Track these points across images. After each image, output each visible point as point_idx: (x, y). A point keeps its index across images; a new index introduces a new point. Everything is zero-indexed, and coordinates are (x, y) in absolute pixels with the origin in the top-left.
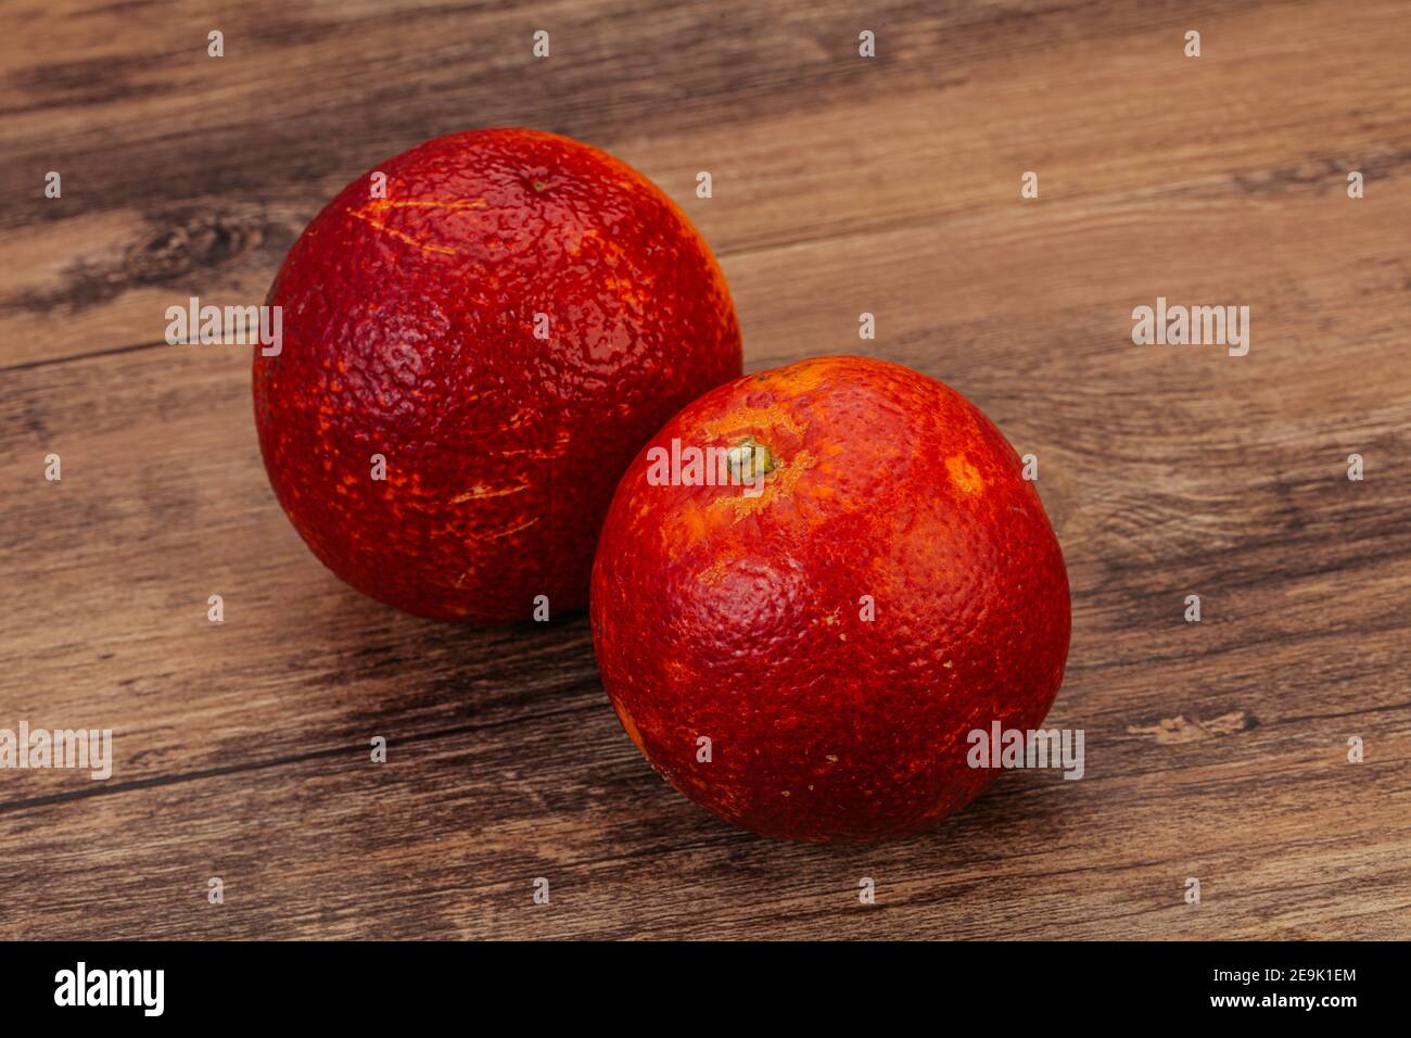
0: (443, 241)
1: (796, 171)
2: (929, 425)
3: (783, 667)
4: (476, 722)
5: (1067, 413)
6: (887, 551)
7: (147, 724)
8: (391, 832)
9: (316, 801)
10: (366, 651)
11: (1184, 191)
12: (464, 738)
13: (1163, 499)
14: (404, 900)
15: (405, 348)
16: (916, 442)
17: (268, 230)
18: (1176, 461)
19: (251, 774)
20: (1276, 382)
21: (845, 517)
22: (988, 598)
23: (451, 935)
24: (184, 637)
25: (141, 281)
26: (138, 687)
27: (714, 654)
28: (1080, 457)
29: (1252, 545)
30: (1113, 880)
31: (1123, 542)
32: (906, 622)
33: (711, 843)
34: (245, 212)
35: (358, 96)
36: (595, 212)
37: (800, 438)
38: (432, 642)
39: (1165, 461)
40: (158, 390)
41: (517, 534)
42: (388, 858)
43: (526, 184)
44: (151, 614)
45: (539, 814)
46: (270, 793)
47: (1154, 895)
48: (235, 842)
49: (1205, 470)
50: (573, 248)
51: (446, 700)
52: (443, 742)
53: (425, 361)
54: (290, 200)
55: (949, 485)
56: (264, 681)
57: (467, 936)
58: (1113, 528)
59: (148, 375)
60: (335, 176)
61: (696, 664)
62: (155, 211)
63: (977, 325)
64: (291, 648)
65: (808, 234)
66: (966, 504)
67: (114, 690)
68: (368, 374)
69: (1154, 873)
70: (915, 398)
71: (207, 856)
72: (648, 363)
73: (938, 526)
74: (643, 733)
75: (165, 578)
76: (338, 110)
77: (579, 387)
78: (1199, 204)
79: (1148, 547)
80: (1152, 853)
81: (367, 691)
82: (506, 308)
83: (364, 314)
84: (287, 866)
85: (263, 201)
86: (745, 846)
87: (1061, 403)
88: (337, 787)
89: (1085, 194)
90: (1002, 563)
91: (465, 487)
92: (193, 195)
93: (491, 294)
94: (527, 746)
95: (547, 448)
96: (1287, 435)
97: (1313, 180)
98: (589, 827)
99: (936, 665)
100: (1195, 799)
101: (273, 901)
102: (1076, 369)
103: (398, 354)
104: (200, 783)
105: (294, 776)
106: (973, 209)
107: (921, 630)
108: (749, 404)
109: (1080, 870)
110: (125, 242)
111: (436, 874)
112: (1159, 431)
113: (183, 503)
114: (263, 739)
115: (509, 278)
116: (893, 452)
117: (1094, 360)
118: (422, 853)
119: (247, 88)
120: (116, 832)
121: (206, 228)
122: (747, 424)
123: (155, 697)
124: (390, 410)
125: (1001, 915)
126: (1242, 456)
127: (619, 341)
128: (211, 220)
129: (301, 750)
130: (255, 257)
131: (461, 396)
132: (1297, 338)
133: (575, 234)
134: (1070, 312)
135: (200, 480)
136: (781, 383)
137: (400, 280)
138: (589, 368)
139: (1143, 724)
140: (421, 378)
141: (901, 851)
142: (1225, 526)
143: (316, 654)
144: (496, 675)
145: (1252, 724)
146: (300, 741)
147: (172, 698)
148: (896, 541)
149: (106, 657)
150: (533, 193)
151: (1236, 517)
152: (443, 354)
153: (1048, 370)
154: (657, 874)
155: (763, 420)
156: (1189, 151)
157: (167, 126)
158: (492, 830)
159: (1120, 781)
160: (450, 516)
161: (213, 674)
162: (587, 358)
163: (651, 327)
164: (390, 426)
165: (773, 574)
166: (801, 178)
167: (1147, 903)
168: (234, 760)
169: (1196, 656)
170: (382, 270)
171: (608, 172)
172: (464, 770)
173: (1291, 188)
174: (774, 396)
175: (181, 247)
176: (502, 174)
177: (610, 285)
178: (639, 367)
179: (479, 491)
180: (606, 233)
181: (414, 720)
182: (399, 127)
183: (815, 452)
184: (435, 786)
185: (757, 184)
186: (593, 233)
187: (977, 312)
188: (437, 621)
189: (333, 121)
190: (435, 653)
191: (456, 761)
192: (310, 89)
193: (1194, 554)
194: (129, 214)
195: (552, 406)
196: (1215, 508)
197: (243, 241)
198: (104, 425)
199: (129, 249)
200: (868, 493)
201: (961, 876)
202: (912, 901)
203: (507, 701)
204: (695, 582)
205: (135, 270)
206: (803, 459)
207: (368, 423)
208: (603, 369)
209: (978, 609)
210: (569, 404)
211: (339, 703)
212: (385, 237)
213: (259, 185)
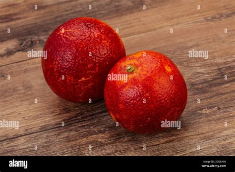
0: (74, 37)
1: (130, 24)
2: (161, 60)
3: (140, 104)
4: (85, 119)
5: (181, 60)
6: (156, 82)
7: (28, 124)
8: (72, 139)
9: (59, 135)
10: (65, 109)
11: (197, 22)
12: (83, 122)
13: (199, 73)
14: (76, 150)
15: (68, 55)
16: (159, 63)
17: (40, 41)
18: (201, 66)
19: (47, 131)
20: (216, 52)
21: (148, 77)
22: (174, 89)
23: (85, 155)
24: (33, 109)
25: (19, 51)
26: (26, 118)
27: (128, 102)
28: (184, 67)
29: (215, 79)
30: (198, 137)
31: (193, 80)
32: (160, 94)
33: (128, 136)
34: (35, 38)
35: (53, 17)
36: (99, 30)
37: (139, 65)
38: (76, 107)
39: (199, 66)
40: (24, 69)
41: (90, 86)
42: (72, 143)
43: (87, 26)
44: (27, 106)
45: (97, 134)
46: (51, 134)
47: (205, 138)
48: (45, 143)
49: (206, 67)
50: (96, 36)
51: (79, 116)
52: (79, 123)
53: (72, 57)
54: (43, 35)
55: (165, 70)
56: (47, 115)
57: (87, 155)
58: (191, 78)
59: (22, 66)
60: (51, 31)
61: (124, 104)
62: (20, 39)
63: (164, 47)
64: (51, 110)
65: (133, 34)
66: (169, 74)
67: (22, 119)
68: (63, 60)
69: (205, 135)
70: (158, 56)
71: (41, 145)
72: (111, 55)
73: (164, 77)
74: (116, 118)
75: (28, 100)
76: (50, 20)
77: (99, 60)
78: (199, 24)
79: (197, 81)
80: (204, 132)
81: (66, 116)
82: (86, 47)
83: (61, 50)
84: (55, 146)
85: (38, 36)
86: (134, 136)
87: (180, 59)
88: (62, 132)
89: (180, 24)
90: (176, 83)
91: (80, 78)
92: (26, 36)
93: (83, 45)
94: (94, 123)
95: (94, 71)
96: (219, 61)
97: (219, 18)
98: (107, 135)
99: (166, 101)
100: (210, 122)
101: (53, 152)
102: (182, 52)
103: (67, 56)
104: (38, 133)
105: (54, 131)
106: (161, 27)
107: (163, 96)
108: (129, 59)
109: (192, 135)
110: (15, 45)
111: (81, 145)
112: (197, 61)
113: (30, 87)
114: (48, 125)
115: (86, 42)
116: (155, 65)
117: (184, 51)
118: (78, 142)
119: (33, 17)
120: (24, 143)
121: (29, 41)
122: (129, 63)
123: (29, 120)
124: (67, 66)
125: (179, 144)
126: (212, 65)
127: (105, 51)
128: (30, 40)
129: (55, 126)
130: (38, 45)
131: (79, 63)
132: (219, 44)
133: (96, 34)
134: (180, 43)
135: (33, 83)
136: (135, 56)
137: (66, 43)
138: (101, 56)
139: (200, 110)
140: (72, 60)
141: (161, 135)
142: (210, 76)
143: (56, 110)
144: (88, 111)
145: (219, 109)
146: (55, 125)
147: (32, 120)
148: (157, 80)
149: (20, 114)
150: (88, 27)
151: (212, 75)
152: (75, 56)
153: (177, 53)
154: (119, 142)
155: (132, 62)
156: (197, 15)
157: (20, 25)
158: (90, 137)
159: (197, 120)
160: (78, 84)
161: (38, 115)
162: (100, 55)
163: (111, 49)
164: (67, 69)
165: (136, 88)
166: (131, 25)
167: (204, 140)
168: (44, 129)
169: (208, 98)
170: (63, 42)
171: (101, 23)
172: (84, 127)
173: (215, 20)
174: (133, 58)
175: (25, 45)
176: (83, 25)
177: (103, 42)
178: (109, 56)
179: (83, 79)
180: (101, 33)
181: (74, 120)
182: (60, 22)
183: (142, 67)
184: (79, 131)
185: (123, 26)
186: (99, 33)
187: (164, 44)
188: (77, 103)
189: (49, 22)
190: (77, 109)
191: (82, 126)
192: (44, 17)
193: (206, 81)
194: (15, 40)
195: (95, 63)
196: (208, 73)
197: (36, 43)
198: (15, 75)
199: (16, 45)
200: (152, 73)
201: (172, 138)
202: (164, 143)
203: (90, 116)
204: (123, 90)
205: (17, 49)
206: (140, 68)
207: (63, 69)
208: (103, 56)
209: (172, 91)
210: (98, 63)
211: (61, 118)
212: (63, 37)
213: (37, 33)
